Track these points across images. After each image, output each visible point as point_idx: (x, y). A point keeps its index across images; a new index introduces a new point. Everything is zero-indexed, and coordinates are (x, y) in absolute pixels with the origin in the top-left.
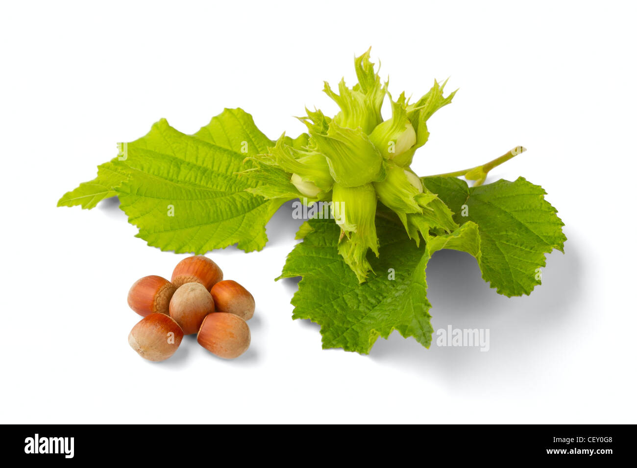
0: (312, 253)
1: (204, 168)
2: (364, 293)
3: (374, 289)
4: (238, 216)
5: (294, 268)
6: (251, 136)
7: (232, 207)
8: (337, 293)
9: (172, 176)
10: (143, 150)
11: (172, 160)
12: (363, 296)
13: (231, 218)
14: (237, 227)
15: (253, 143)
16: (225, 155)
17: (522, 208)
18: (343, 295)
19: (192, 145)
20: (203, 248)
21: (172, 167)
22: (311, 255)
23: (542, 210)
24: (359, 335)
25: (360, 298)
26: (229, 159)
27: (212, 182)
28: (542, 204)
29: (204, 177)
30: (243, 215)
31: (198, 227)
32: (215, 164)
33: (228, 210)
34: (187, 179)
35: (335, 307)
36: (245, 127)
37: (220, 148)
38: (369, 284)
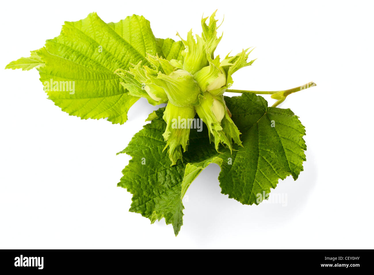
0: (151, 136)
1: (110, 53)
2: (171, 174)
3: (179, 172)
4: (118, 94)
5: (135, 144)
6: (144, 37)
7: (115, 89)
8: (155, 170)
9: (88, 55)
10: (77, 30)
11: (91, 42)
12: (170, 176)
13: (113, 95)
14: (114, 103)
15: (144, 43)
16: (124, 48)
17: (288, 137)
18: (158, 172)
19: (107, 35)
20: (87, 115)
21: (90, 48)
22: (150, 137)
23: (298, 144)
24: (155, 206)
25: (167, 177)
26: (125, 51)
27: (110, 65)
28: (300, 140)
29: (106, 61)
30: (121, 94)
31: (89, 99)
32: (116, 52)
33: (112, 90)
34: (96, 59)
35: (149, 180)
36: (142, 30)
37: (123, 41)
38: (177, 167)
